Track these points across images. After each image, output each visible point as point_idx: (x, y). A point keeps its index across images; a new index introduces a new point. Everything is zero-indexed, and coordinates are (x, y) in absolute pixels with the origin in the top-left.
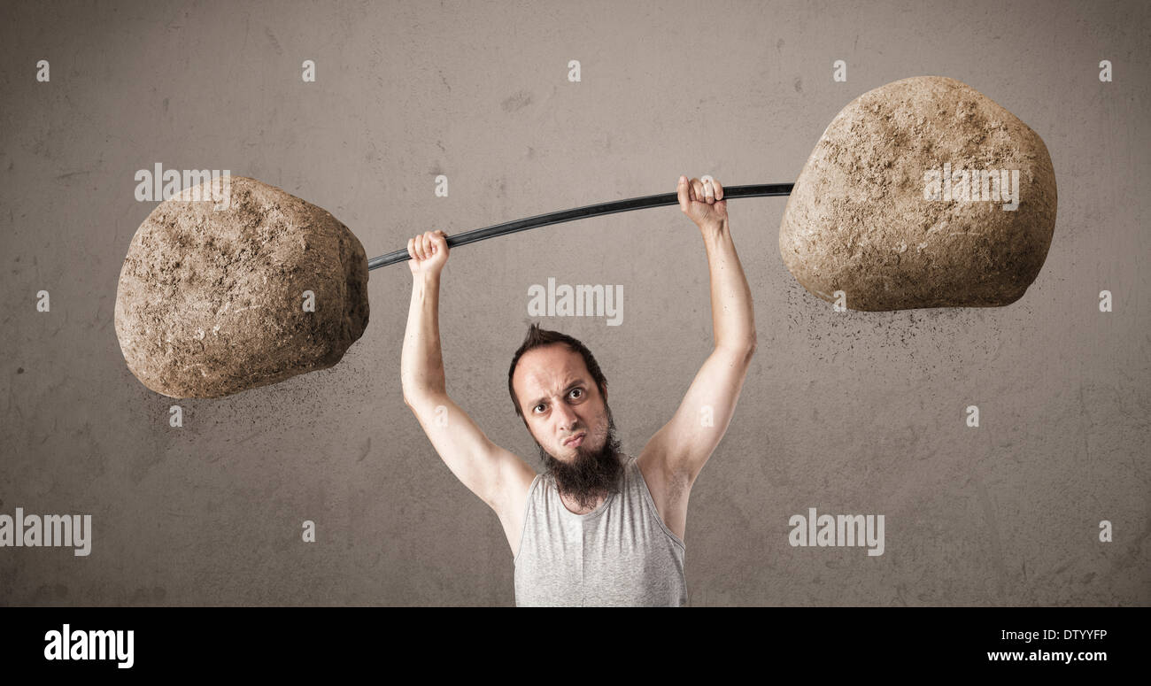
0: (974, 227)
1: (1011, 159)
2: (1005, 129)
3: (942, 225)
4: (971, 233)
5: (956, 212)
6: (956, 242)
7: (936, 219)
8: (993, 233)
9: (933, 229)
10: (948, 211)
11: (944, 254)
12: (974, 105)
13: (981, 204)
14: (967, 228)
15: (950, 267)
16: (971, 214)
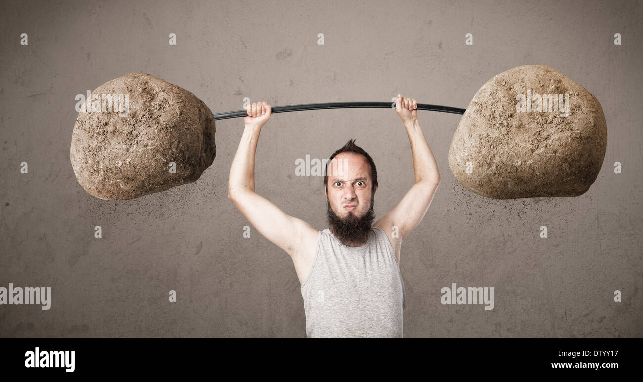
0: (560, 151)
1: (581, 112)
2: (578, 95)
3: (541, 150)
4: (558, 154)
5: (549, 142)
6: (550, 159)
7: (538, 146)
8: (571, 154)
9: (536, 152)
10: (545, 142)
11: (543, 166)
12: (560, 81)
13: (564, 138)
14: (556, 152)
15: (546, 174)
16: (558, 143)
